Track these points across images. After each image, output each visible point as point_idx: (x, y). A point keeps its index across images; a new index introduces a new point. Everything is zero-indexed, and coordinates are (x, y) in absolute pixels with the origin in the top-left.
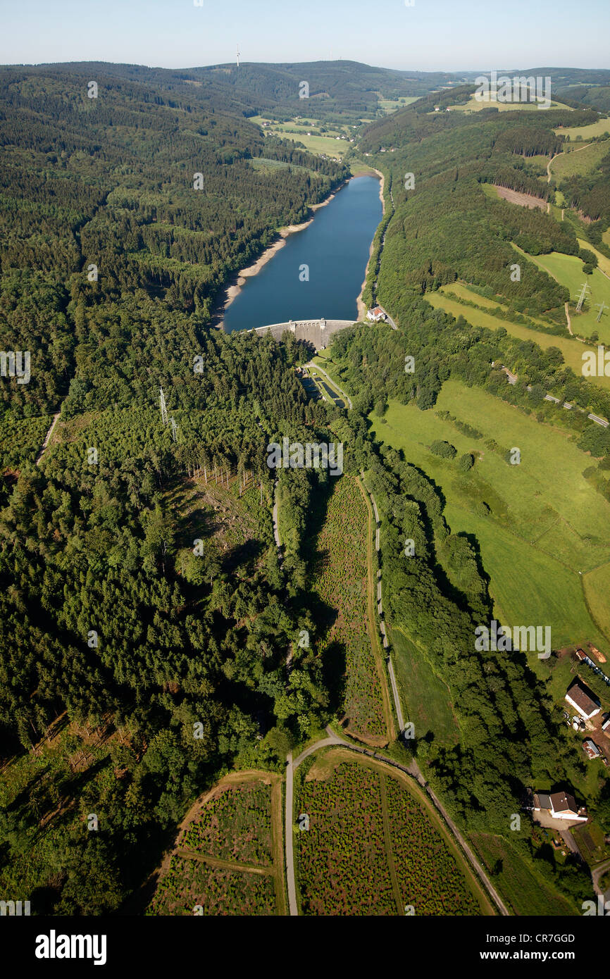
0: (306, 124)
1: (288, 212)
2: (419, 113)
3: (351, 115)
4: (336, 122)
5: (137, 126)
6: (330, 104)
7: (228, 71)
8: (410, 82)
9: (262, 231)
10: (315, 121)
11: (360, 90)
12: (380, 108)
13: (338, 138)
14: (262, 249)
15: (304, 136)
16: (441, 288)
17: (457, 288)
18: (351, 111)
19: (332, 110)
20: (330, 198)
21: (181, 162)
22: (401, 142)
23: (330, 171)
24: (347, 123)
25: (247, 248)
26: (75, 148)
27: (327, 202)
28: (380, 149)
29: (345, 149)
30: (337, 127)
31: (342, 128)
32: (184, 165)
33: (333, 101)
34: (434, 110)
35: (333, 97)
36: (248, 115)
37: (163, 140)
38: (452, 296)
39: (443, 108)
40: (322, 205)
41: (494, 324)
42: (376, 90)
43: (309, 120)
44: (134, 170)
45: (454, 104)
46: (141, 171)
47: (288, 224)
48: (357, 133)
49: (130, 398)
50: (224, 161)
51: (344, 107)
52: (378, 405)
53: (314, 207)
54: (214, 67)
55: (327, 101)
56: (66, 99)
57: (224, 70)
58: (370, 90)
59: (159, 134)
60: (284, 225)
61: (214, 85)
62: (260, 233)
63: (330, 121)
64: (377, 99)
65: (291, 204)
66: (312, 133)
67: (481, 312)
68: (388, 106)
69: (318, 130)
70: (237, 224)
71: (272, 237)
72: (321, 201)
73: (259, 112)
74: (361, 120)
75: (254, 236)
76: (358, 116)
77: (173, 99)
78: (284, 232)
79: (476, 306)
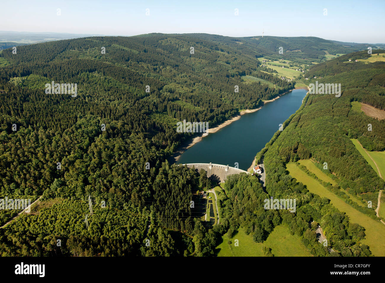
0: (284, 62)
1: (247, 103)
2: (339, 61)
3: (308, 60)
4: (299, 62)
5: (200, 58)
6: (300, 55)
7: (257, 39)
8: (346, 47)
9: (228, 111)
10: (289, 61)
11: (317, 50)
12: (325, 58)
13: (297, 70)
14: (224, 119)
15: (280, 68)
16: (299, 161)
17: (308, 163)
18: (309, 58)
19: (300, 57)
20: (277, 98)
21: (211, 74)
22: (325, 75)
23: (282, 85)
24: (304, 64)
25: (215, 119)
26: (167, 65)
27: (274, 100)
28: (314, 76)
29: (297, 75)
30: (299, 65)
31: (301, 66)
32: (211, 76)
33: (302, 53)
34: (348, 60)
35: (303, 52)
36: (257, 57)
37: (208, 64)
38: (304, 168)
39: (353, 60)
40: (270, 101)
41: (323, 193)
42: (325, 50)
43: (286, 61)
44: (187, 76)
45: (360, 58)
46: (190, 76)
47: (246, 108)
48: (308, 68)
49: (81, 195)
50: (230, 75)
51: (306, 56)
52: (231, 229)
53: (266, 102)
54: (252, 37)
55: (299, 53)
56: (177, 46)
57: (256, 38)
58: (322, 50)
59: (207, 62)
60: (244, 109)
61: (248, 44)
62: (226, 111)
63: (297, 62)
64: (325, 54)
65: (251, 99)
66: (285, 67)
67: (318, 183)
68: (329, 57)
69: (288, 66)
70: (217, 105)
71: (233, 114)
72: (270, 99)
73: (264, 56)
74: (312, 63)
75: (222, 113)
76: (312, 61)
77: (223, 48)
78: (242, 112)
79: (316, 178)
